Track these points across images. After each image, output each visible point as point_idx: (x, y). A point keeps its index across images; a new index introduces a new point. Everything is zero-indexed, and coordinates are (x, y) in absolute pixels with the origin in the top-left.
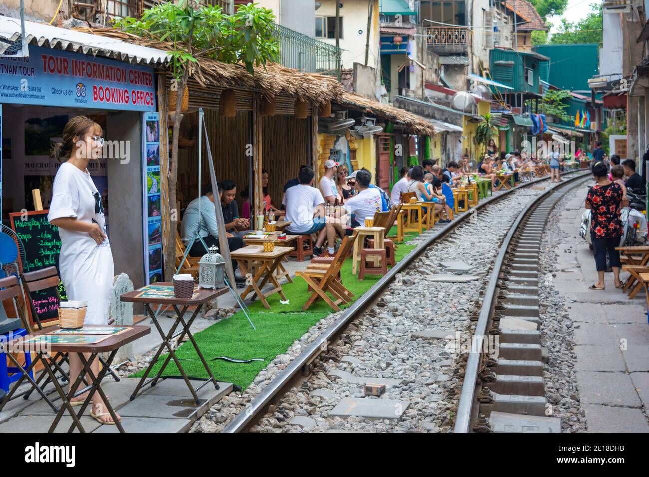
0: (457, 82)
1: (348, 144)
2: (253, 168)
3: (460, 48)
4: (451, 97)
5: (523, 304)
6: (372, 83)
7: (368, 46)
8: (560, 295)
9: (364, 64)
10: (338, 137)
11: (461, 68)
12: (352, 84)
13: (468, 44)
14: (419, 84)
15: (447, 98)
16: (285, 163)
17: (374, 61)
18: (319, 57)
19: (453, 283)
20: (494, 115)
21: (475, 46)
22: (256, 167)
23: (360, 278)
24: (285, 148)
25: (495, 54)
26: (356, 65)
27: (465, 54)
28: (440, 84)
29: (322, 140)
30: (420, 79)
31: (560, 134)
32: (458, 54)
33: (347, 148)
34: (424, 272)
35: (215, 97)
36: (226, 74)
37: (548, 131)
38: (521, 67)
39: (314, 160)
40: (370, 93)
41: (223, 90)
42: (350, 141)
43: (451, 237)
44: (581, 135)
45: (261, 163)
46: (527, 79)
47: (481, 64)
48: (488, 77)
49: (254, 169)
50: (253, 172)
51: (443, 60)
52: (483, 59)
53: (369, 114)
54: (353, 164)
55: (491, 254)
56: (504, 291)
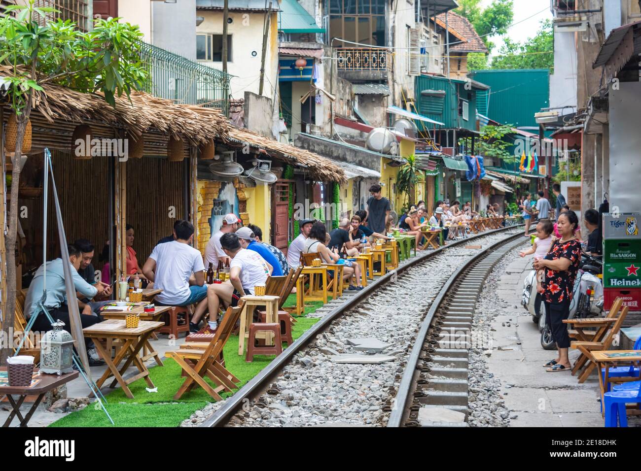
0: (374, 115)
1: (236, 193)
2: (114, 223)
3: (378, 74)
4: (366, 134)
5: (449, 390)
6: (268, 119)
7: (262, 70)
8: (495, 379)
9: (258, 93)
10: (224, 185)
11: (379, 99)
12: (242, 119)
13: (388, 69)
14: (327, 118)
15: (361, 136)
16: (157, 216)
17: (271, 89)
18: (200, 85)
19: (363, 364)
20: (420, 157)
21: (396, 71)
22: (118, 222)
23: (247, 359)
24: (156, 198)
25: (421, 81)
26: (247, 94)
27: (384, 82)
28: (353, 118)
29: (203, 188)
30: (328, 112)
31: (502, 180)
32: (376, 82)
33: (234, 197)
34: (328, 351)
35: (66, 134)
36: (79, 106)
37: (487, 177)
38: (453, 98)
39: (192, 213)
40: (265, 130)
41: (77, 126)
42: (238, 190)
43: (363, 307)
44: (527, 181)
45: (124, 216)
46: (461, 112)
47: (404, 93)
48: (413, 111)
49: (116, 224)
50: (115, 229)
51: (357, 89)
52: (406, 87)
53: (263, 156)
54: (242, 217)
55: (412, 329)
56: (425, 374)
